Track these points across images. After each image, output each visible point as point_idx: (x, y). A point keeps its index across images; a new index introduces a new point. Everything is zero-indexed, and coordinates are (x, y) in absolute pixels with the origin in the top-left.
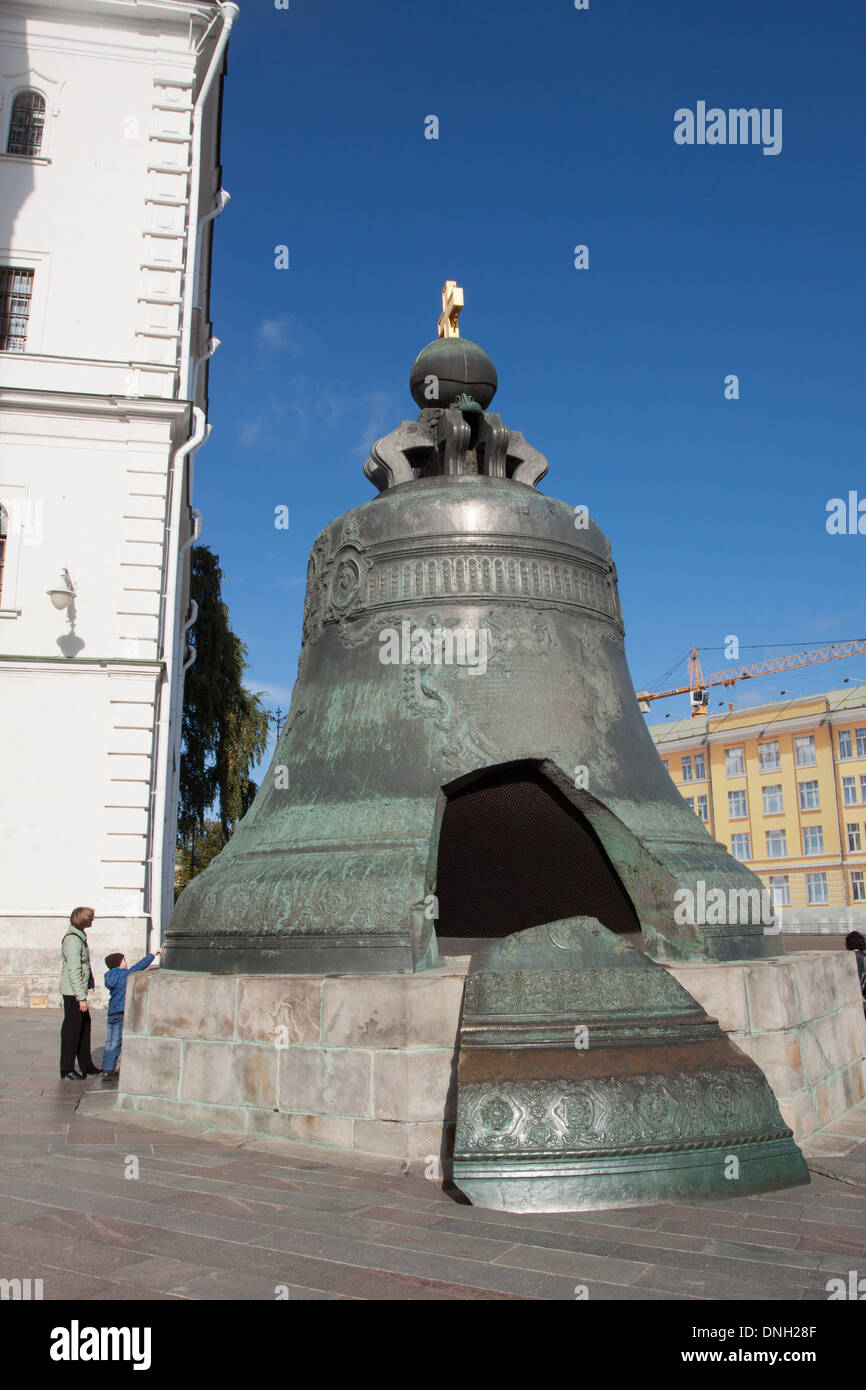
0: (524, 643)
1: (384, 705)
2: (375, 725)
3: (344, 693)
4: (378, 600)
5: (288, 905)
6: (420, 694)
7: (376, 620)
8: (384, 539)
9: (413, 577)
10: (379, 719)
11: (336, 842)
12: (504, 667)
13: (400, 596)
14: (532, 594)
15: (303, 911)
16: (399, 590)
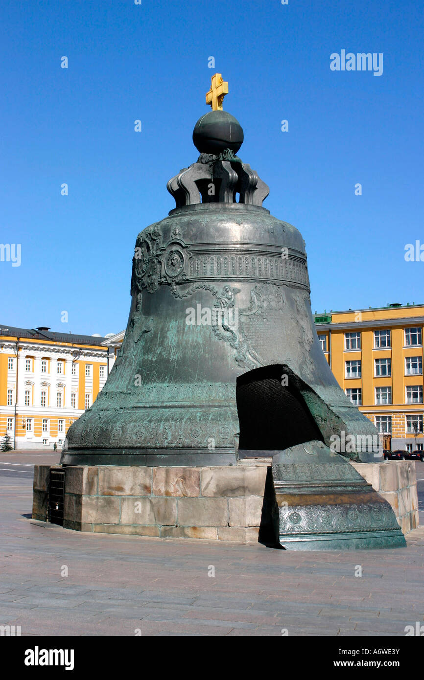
0: (272, 303)
1: (202, 333)
2: (198, 344)
3: (177, 324)
4: (195, 276)
5: (170, 434)
6: (221, 329)
7: (194, 286)
8: (199, 242)
9: (215, 265)
10: (200, 340)
11: (188, 404)
12: (263, 316)
13: (209, 275)
14: (275, 277)
15: (179, 437)
16: (208, 272)
